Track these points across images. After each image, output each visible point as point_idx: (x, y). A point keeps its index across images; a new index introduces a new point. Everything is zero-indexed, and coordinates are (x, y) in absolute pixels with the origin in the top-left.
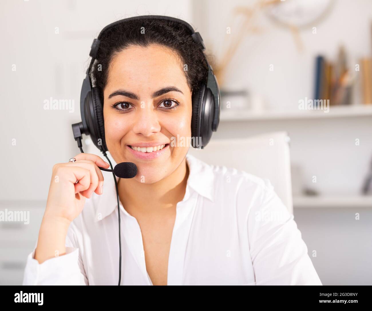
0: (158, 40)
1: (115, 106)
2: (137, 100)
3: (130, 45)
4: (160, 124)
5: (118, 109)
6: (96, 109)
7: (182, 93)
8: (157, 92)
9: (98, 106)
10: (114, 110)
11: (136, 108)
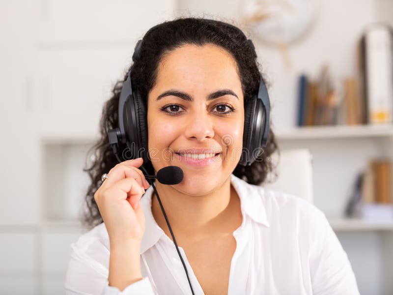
0: (214, 39)
1: (164, 109)
2: (190, 102)
3: (184, 43)
4: (214, 129)
5: (167, 112)
6: (139, 112)
7: (238, 98)
8: (213, 94)
9: (140, 108)
10: (163, 114)
11: (188, 111)
